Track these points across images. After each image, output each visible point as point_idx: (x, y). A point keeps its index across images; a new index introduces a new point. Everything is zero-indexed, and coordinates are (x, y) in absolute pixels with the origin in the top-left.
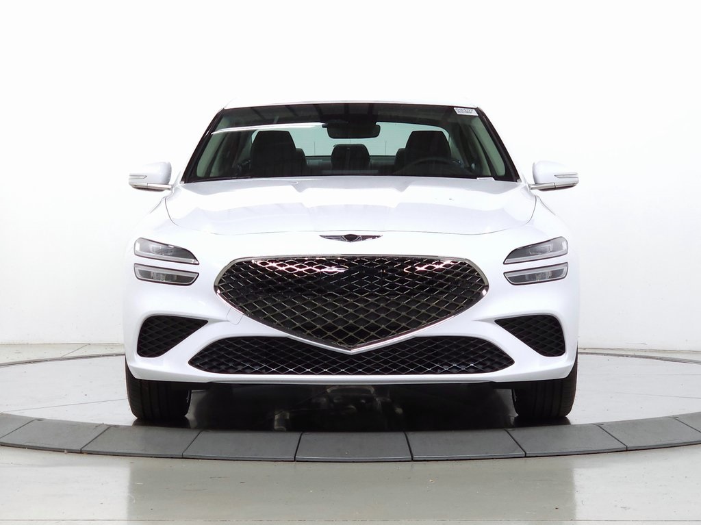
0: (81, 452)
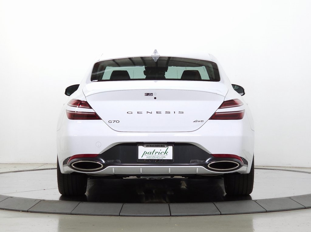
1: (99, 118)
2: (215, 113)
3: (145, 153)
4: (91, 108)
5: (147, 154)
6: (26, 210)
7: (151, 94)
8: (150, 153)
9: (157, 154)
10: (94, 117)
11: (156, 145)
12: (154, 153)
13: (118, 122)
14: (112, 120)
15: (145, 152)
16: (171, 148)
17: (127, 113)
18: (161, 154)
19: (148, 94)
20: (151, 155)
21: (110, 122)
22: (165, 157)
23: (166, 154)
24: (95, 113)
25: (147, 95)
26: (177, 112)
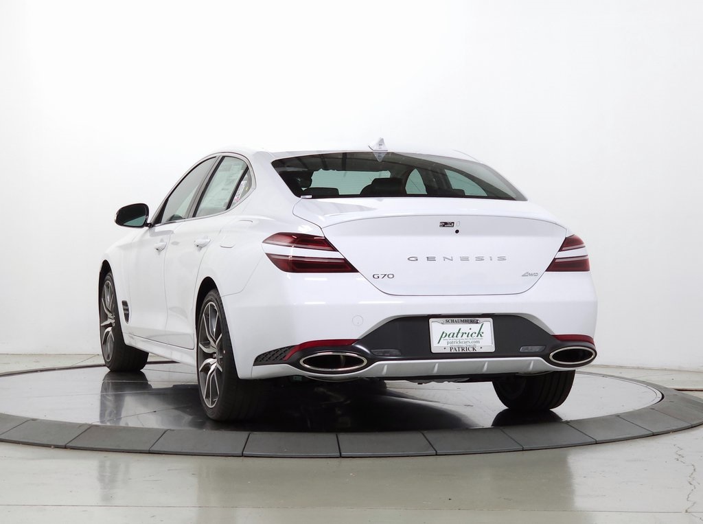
0: (65, 447)
1: (353, 270)
2: (555, 259)
3: (444, 335)
4: (334, 249)
5: (447, 337)
6: (62, 443)
7: (451, 224)
8: (452, 335)
9: (465, 336)
10: (344, 266)
11: (462, 319)
12: (460, 335)
13: (391, 276)
14: (381, 272)
15: (443, 333)
16: (488, 325)
17: (409, 259)
18: (471, 336)
19: (445, 224)
20: (455, 338)
21: (376, 276)
22: (478, 342)
23: (481, 335)
24: (345, 260)
25: (444, 226)
26: (495, 259)
